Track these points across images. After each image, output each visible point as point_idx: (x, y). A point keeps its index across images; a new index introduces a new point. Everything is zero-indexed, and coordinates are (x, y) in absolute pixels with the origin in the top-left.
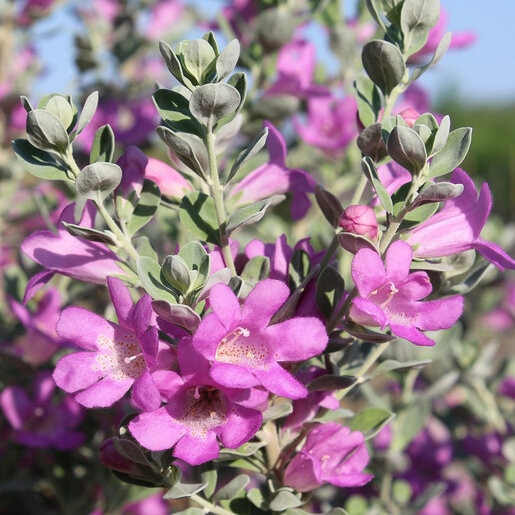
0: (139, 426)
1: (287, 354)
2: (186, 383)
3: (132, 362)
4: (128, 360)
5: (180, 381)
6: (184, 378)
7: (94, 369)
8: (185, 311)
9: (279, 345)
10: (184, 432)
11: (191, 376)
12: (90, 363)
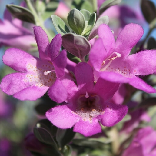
0: (52, 114)
1: (141, 70)
2: (79, 90)
3: (48, 74)
4: (46, 73)
5: (76, 89)
6: (79, 86)
7: (25, 81)
8: (82, 41)
9: (136, 65)
10: (78, 119)
11: (83, 85)
12: (22, 78)
